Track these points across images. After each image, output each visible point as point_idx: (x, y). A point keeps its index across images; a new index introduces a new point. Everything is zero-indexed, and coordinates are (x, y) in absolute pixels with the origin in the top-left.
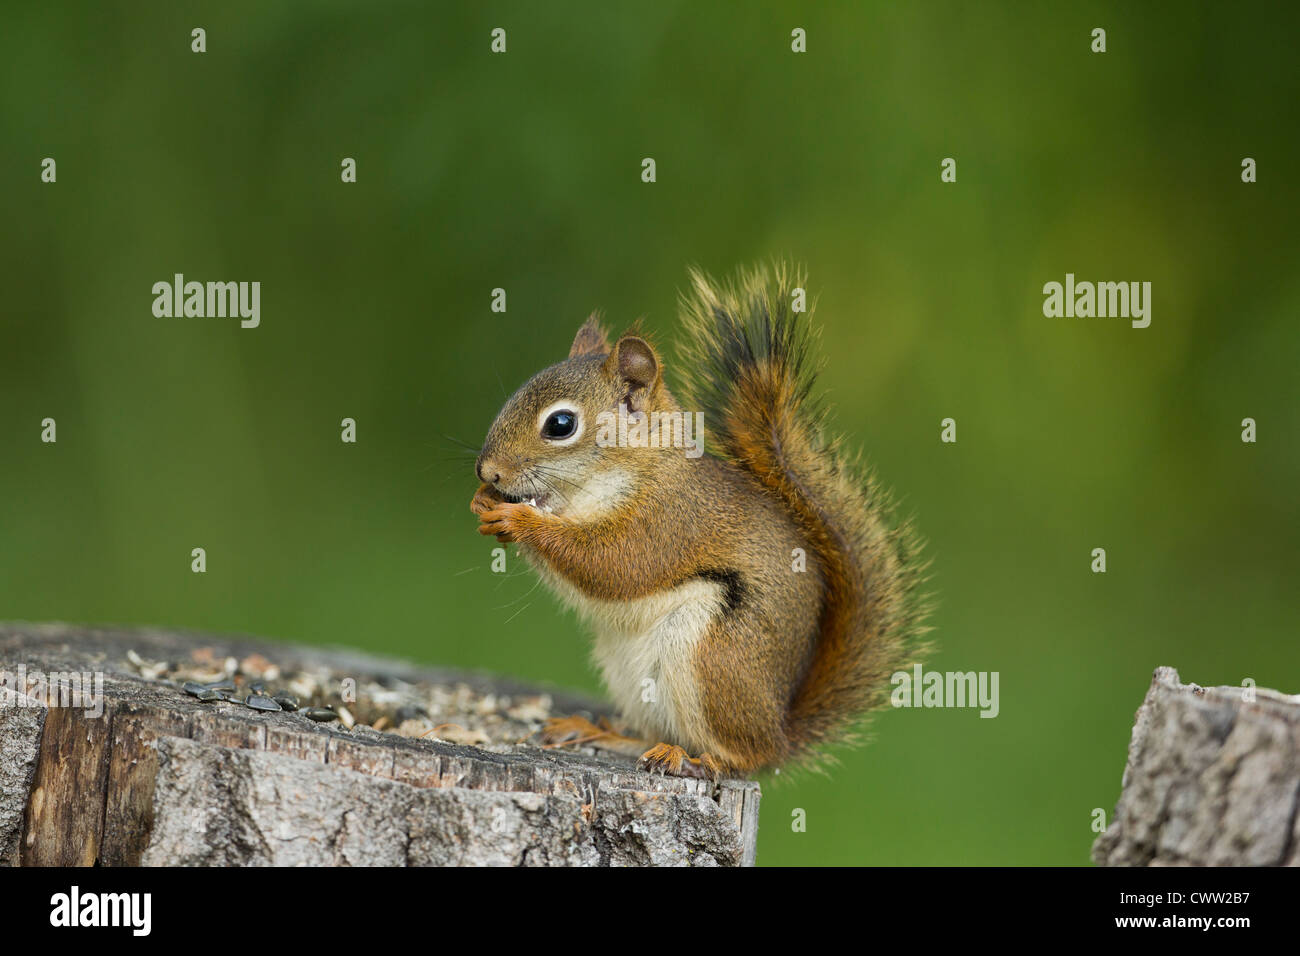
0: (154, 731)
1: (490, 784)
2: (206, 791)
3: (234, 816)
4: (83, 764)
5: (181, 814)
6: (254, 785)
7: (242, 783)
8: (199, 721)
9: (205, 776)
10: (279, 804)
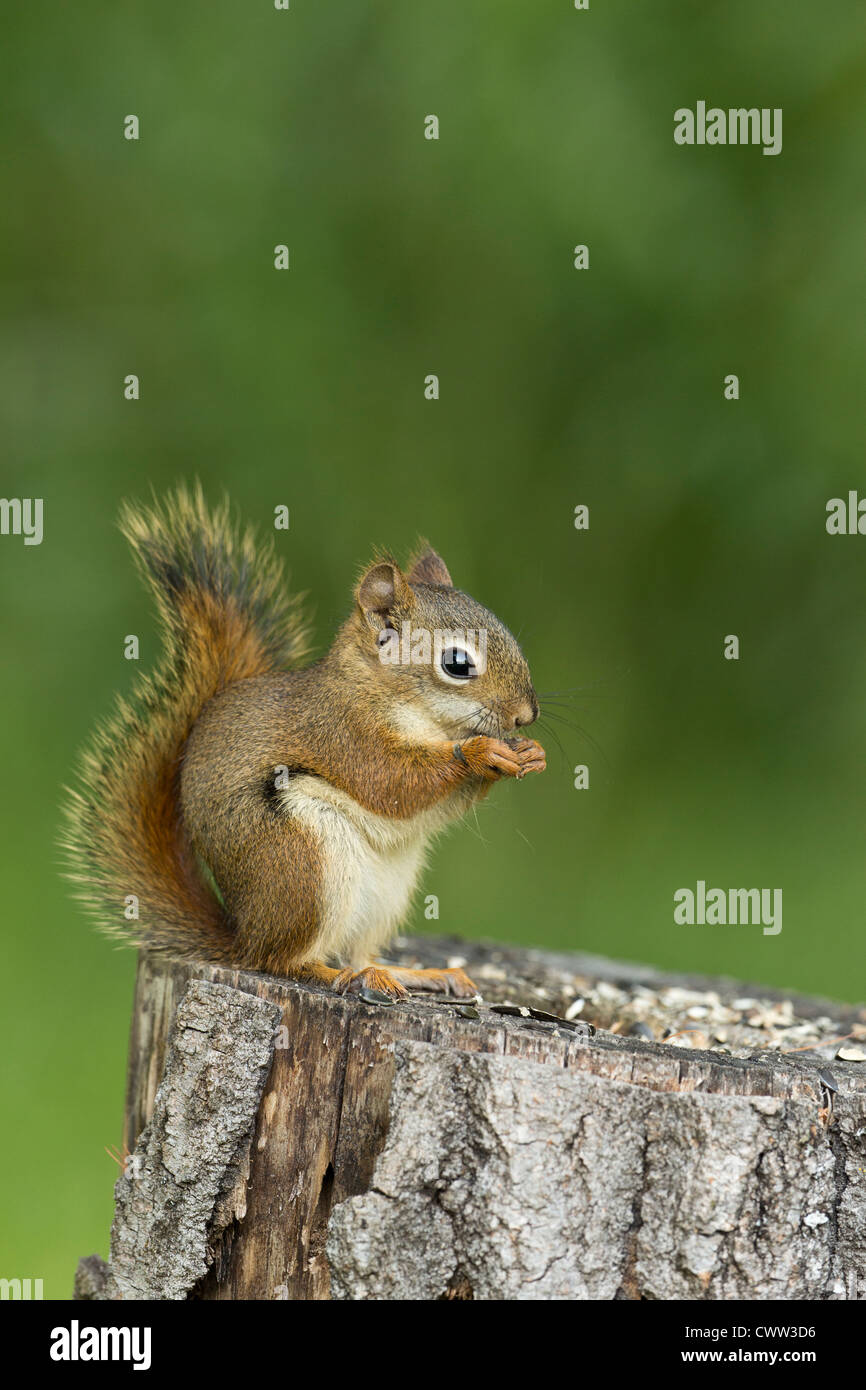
0: (391, 1034)
1: (729, 1088)
2: (443, 1095)
3: (471, 1120)
4: (318, 1067)
5: (418, 1117)
6: (492, 1089)
7: (480, 1087)
8: (438, 1024)
9: (443, 1080)
10: (516, 1108)
